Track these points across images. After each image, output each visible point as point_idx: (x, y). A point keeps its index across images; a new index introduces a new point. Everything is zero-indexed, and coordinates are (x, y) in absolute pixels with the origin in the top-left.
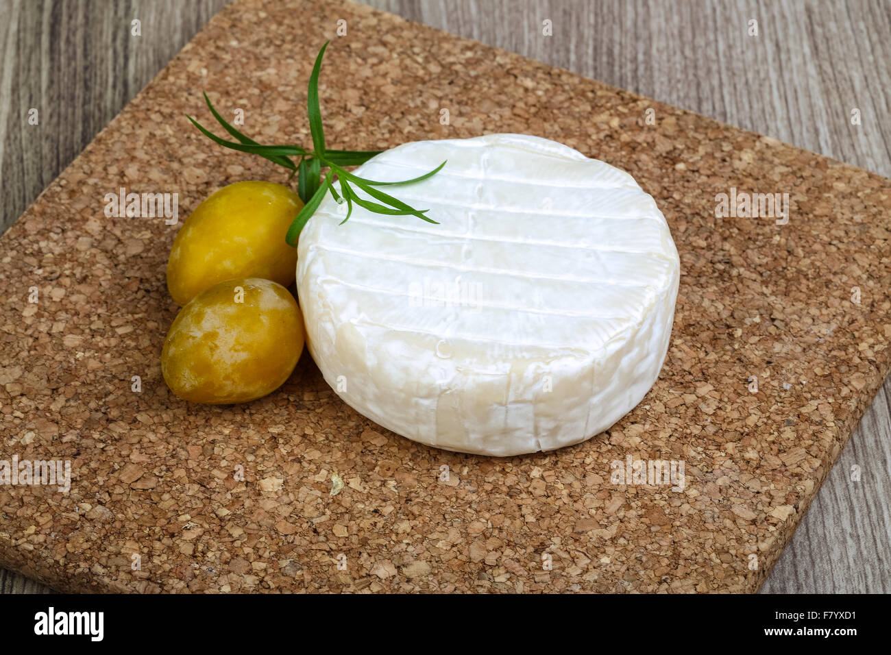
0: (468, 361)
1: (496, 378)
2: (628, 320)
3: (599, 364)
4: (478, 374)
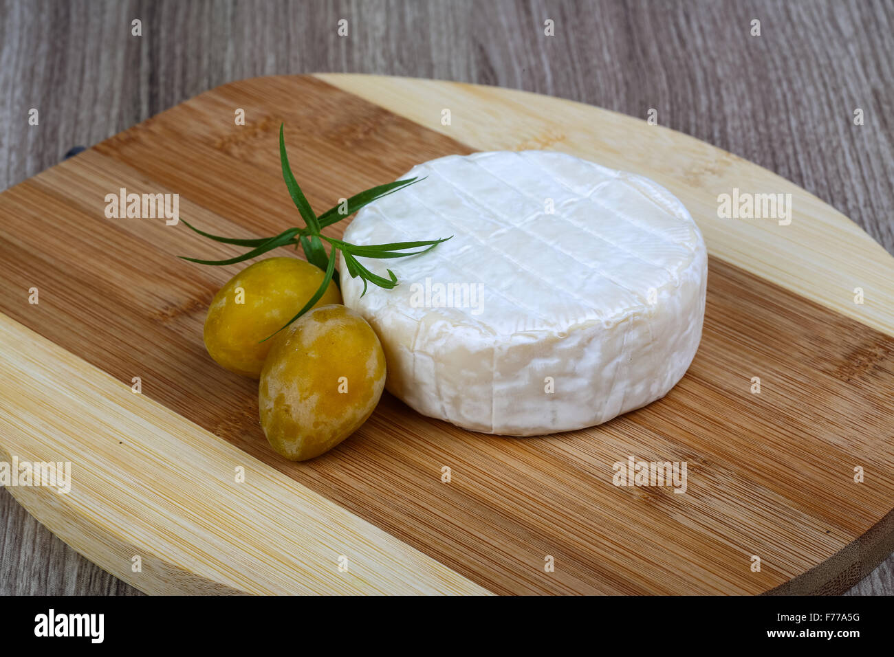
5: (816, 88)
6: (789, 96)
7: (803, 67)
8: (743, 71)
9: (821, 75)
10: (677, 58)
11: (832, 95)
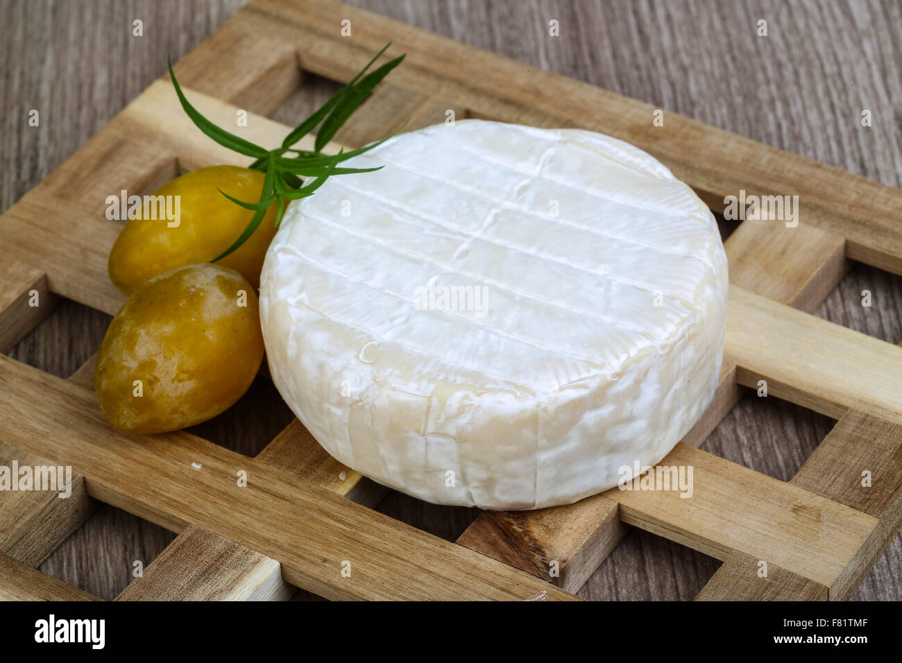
0: (389, 370)
1: (414, 399)
2: (601, 367)
3: (545, 410)
4: (394, 389)
5: (821, 114)
6: (785, 125)
7: (804, 80)
8: (723, 86)
9: (828, 92)
10: (638, 68)
11: (841, 122)
